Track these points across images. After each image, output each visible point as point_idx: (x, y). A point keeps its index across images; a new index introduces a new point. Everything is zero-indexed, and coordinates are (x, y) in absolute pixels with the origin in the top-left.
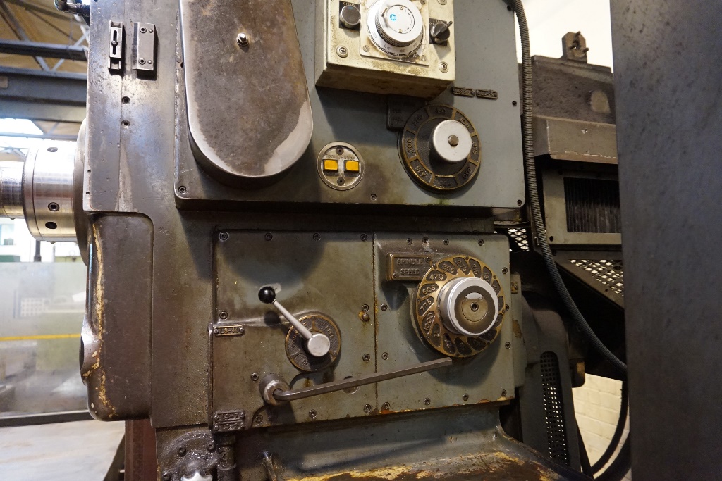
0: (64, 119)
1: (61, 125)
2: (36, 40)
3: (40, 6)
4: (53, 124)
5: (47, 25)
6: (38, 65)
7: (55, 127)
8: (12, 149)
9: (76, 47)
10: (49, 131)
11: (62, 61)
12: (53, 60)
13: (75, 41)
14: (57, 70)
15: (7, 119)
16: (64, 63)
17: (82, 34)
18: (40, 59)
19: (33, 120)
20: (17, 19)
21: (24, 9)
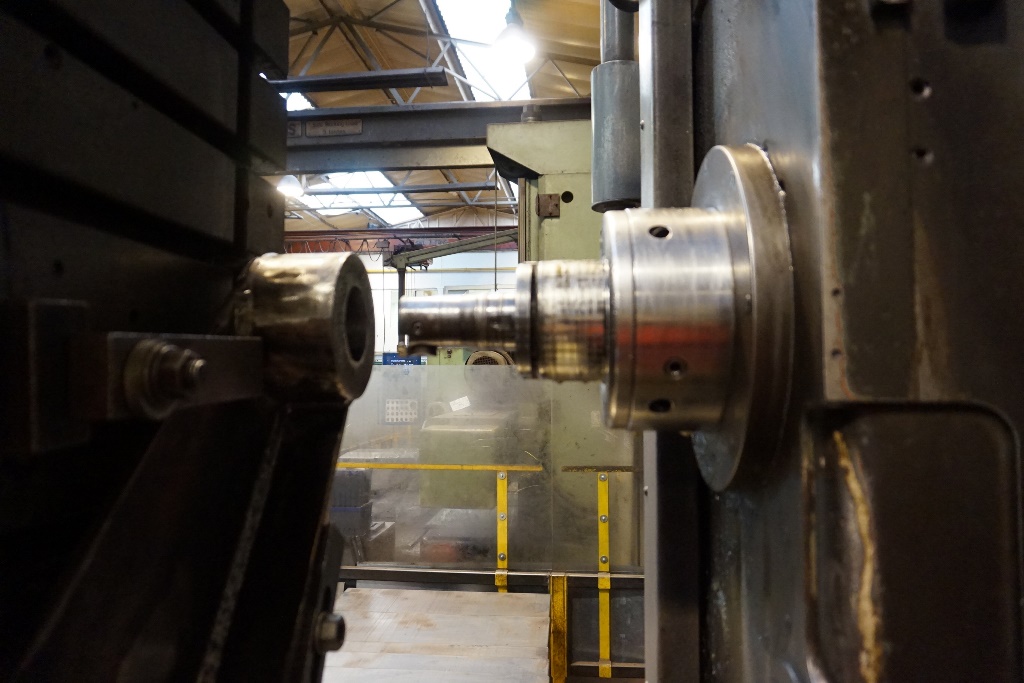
0: (422, 165)
1: (414, 172)
2: (387, 69)
3: (391, 23)
4: (406, 173)
5: (400, 46)
6: (389, 101)
7: (408, 176)
8: (362, 208)
9: (435, 68)
10: (400, 183)
11: (418, 89)
12: (409, 89)
13: (432, 62)
14: (414, 101)
15: (356, 173)
16: (421, 91)
17: (440, 51)
18: (394, 91)
19: (383, 170)
20: (367, 45)
21: (375, 29)
